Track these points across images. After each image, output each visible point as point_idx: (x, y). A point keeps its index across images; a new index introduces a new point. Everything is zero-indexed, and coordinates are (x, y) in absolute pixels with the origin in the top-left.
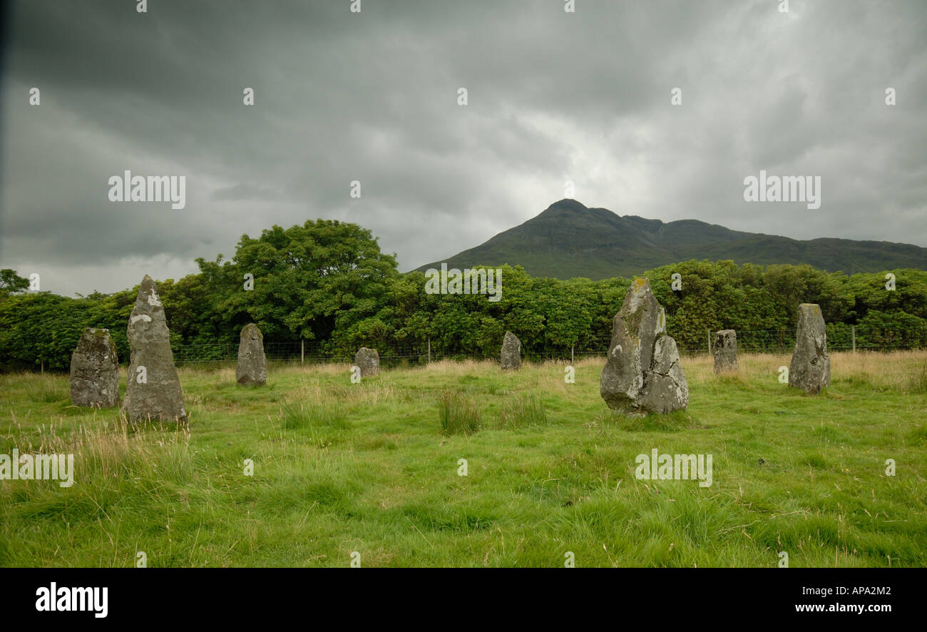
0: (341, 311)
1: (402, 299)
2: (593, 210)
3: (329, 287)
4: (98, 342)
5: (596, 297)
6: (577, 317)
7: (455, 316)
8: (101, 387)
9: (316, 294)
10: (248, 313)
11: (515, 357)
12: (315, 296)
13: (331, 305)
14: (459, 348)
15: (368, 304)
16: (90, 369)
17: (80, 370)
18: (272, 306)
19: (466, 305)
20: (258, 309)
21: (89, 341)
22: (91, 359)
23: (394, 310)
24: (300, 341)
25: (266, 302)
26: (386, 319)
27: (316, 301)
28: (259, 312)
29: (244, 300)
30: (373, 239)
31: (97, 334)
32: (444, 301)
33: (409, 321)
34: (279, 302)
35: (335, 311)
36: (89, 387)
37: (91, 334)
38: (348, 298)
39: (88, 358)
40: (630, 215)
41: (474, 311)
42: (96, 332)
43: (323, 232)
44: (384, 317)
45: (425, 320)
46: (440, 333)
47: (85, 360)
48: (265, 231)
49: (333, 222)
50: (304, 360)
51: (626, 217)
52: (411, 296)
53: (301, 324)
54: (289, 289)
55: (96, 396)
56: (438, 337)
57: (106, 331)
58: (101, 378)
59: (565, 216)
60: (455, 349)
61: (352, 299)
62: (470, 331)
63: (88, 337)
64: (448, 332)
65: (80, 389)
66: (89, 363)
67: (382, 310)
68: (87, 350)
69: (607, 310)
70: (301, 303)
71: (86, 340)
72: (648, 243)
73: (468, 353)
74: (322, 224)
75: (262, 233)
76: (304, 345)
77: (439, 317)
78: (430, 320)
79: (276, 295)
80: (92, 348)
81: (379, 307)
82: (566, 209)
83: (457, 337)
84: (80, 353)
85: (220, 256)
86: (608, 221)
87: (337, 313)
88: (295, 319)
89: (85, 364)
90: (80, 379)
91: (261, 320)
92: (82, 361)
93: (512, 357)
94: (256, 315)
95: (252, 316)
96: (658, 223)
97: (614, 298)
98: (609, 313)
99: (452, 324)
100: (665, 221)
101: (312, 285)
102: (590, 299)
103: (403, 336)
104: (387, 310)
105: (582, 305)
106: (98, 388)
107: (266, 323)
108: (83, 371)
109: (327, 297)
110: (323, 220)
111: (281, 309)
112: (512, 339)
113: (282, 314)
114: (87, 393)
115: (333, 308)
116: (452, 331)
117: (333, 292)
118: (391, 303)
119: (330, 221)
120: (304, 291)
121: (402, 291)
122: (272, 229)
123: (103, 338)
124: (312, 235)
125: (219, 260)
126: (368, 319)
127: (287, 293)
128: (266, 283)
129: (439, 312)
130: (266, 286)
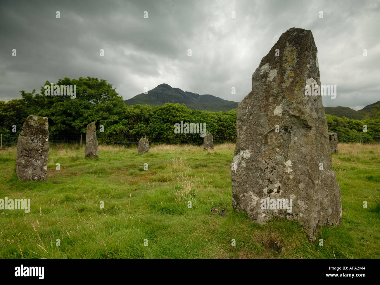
0: (103, 121)
1: (133, 116)
2: (174, 88)
3: (96, 108)
4: (41, 127)
5: (218, 119)
6: (212, 127)
7: (159, 124)
8: (43, 164)
9: (90, 112)
10: (52, 119)
11: (211, 144)
12: (89, 112)
13: (97, 118)
14: (160, 139)
15: (116, 118)
16: (34, 149)
17: (26, 150)
18: (65, 116)
19: (163, 120)
20: (58, 118)
21: (33, 126)
22: (35, 141)
23: (128, 121)
24: (80, 134)
25: (61, 115)
26: (124, 125)
27: (90, 115)
28: (58, 119)
29: (49, 113)
30: (113, 88)
31: (39, 121)
32: (153, 117)
33: (136, 126)
34: (70, 115)
35: (99, 120)
36: (33, 165)
37: (34, 120)
38: (106, 114)
39: (33, 140)
40: (188, 91)
41: (167, 123)
42: (39, 120)
43: (91, 83)
44: (124, 124)
45: (144, 126)
46: (151, 132)
47: (30, 142)
48: (60, 80)
49: (95, 79)
50: (82, 144)
51: (186, 92)
52: (137, 115)
53: (82, 126)
54: (75, 108)
55: (39, 172)
56: (150, 134)
57: (46, 119)
58: (43, 157)
59: (164, 90)
60: (157, 140)
61: (107, 115)
62: (166, 132)
63: (32, 123)
64: (155, 132)
65: (26, 166)
66: (34, 145)
67: (122, 121)
68: (32, 134)
69: (224, 124)
70: (81, 116)
71: (31, 126)
72: (194, 102)
73: (163, 141)
74: (90, 79)
75: (58, 81)
76: (82, 137)
77: (151, 125)
78: (146, 126)
79: (68, 111)
80: (36, 132)
81: (120, 120)
82: (164, 87)
83: (159, 134)
84: (25, 136)
85: (34, 91)
86: (180, 93)
87: (101, 121)
88: (78, 124)
89: (30, 145)
90: (26, 157)
91: (59, 123)
92: (27, 143)
93: (210, 144)
94: (56, 121)
95: (54, 121)
96: (198, 95)
97: (226, 119)
98: (224, 125)
99: (158, 128)
100: (200, 94)
101: (87, 107)
102: (216, 120)
103: (134, 133)
104: (126, 121)
105: (214, 122)
106: (40, 165)
107: (62, 125)
108: (28, 151)
109: (95, 114)
110: (90, 77)
111: (70, 118)
112: (210, 135)
113: (70, 121)
114: (31, 169)
115: (99, 119)
116: (158, 131)
117: (97, 111)
118: (127, 118)
119: (94, 78)
120: (83, 110)
121: (133, 112)
122: (64, 79)
123: (44, 125)
124: (85, 84)
125: (33, 93)
126: (116, 125)
127: (74, 111)
128: (63, 105)
129: (151, 123)
130: (62, 106)
